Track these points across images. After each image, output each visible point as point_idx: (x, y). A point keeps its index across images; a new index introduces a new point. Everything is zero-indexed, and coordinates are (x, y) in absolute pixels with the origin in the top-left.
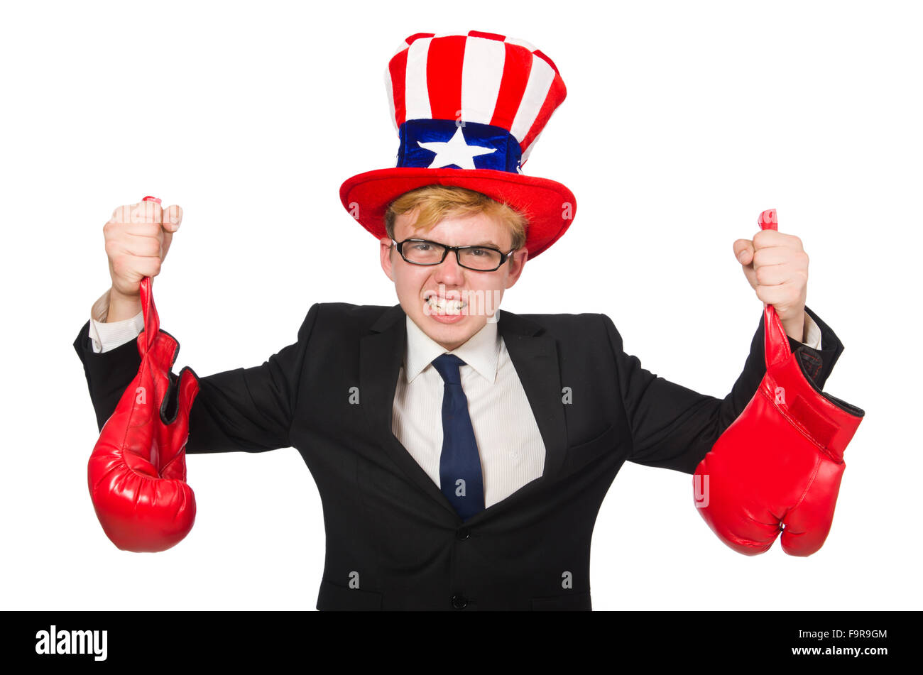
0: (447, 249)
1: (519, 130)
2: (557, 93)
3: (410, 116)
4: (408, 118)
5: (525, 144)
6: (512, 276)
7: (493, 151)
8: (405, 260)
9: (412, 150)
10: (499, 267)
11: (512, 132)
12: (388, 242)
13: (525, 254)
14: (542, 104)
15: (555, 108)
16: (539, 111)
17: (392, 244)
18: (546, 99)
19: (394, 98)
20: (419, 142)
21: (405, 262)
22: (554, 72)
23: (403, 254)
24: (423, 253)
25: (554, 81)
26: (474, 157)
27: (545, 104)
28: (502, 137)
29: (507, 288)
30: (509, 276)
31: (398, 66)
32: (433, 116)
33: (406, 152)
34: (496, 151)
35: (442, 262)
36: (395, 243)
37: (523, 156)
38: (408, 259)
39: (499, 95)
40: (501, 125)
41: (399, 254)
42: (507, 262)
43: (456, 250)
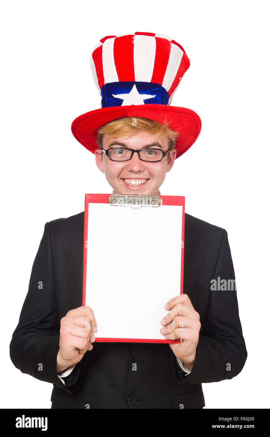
0: (133, 151)
1: (167, 84)
2: (185, 64)
3: (106, 81)
4: (106, 82)
5: (170, 92)
6: (169, 165)
7: (154, 96)
8: (111, 159)
9: (110, 99)
10: (162, 159)
11: (163, 86)
12: (100, 151)
13: (175, 152)
14: (178, 70)
15: (185, 72)
16: (176, 74)
17: (102, 152)
18: (180, 67)
19: (97, 73)
20: (113, 95)
21: (111, 160)
22: (182, 52)
23: (109, 156)
24: (120, 155)
25: (183, 56)
26: (144, 100)
27: (179, 70)
28: (158, 89)
29: (167, 172)
30: (168, 165)
31: (97, 55)
32: (119, 80)
33: (106, 101)
34: (155, 96)
35: (131, 159)
36: (104, 151)
37: (169, 99)
38: (112, 158)
39: (154, 66)
40: (157, 82)
41: (107, 157)
42: (166, 157)
43: (138, 151)
